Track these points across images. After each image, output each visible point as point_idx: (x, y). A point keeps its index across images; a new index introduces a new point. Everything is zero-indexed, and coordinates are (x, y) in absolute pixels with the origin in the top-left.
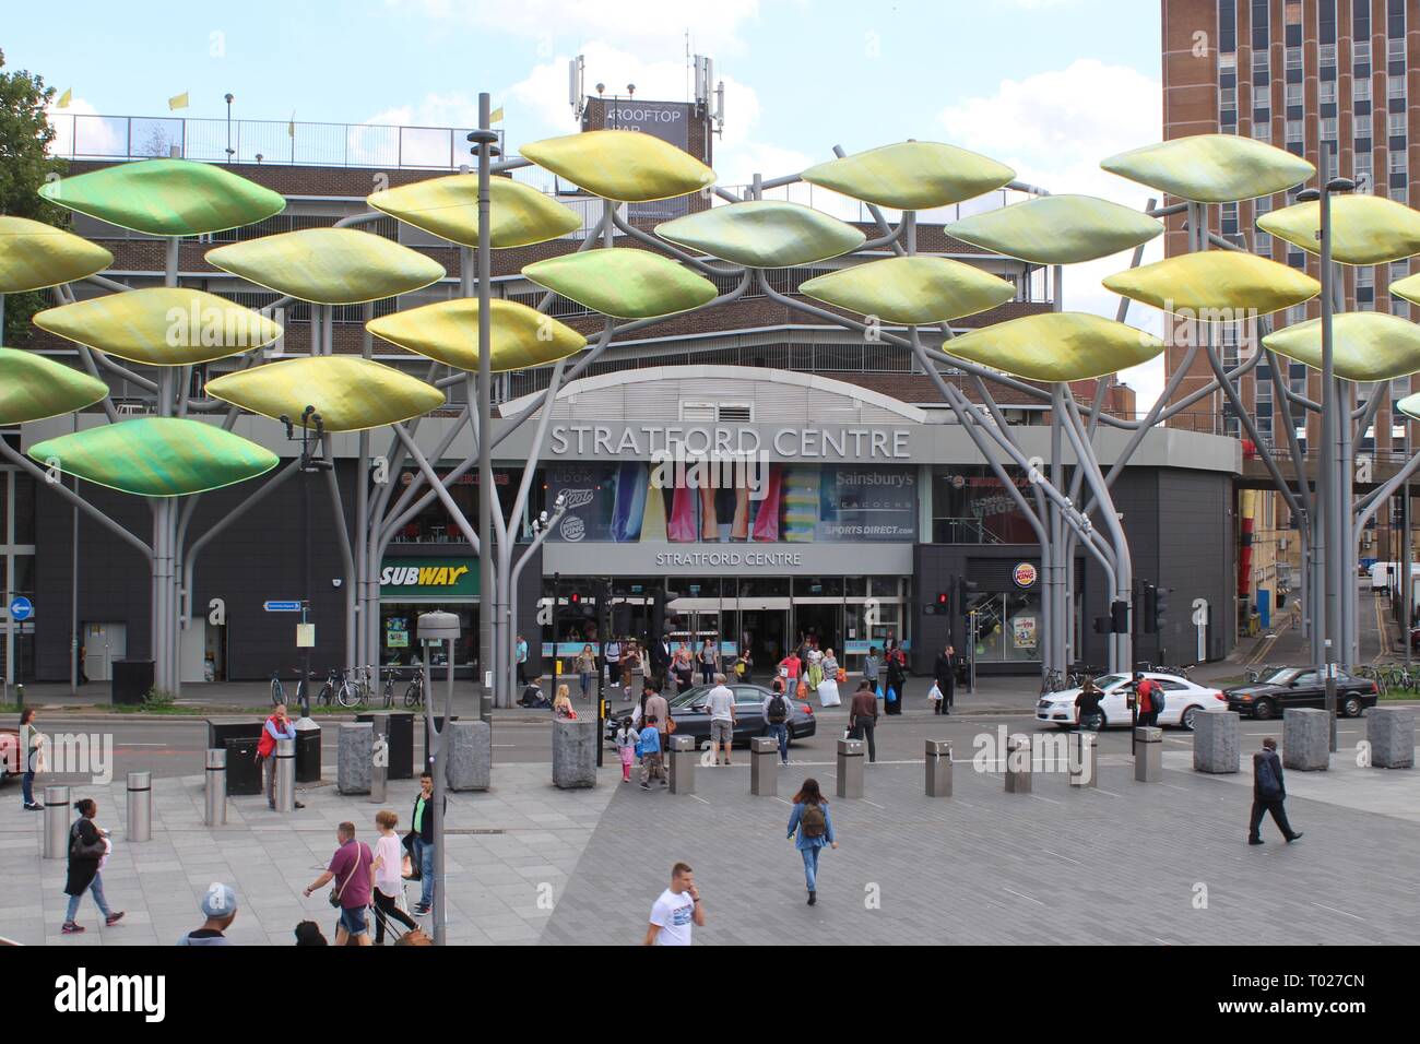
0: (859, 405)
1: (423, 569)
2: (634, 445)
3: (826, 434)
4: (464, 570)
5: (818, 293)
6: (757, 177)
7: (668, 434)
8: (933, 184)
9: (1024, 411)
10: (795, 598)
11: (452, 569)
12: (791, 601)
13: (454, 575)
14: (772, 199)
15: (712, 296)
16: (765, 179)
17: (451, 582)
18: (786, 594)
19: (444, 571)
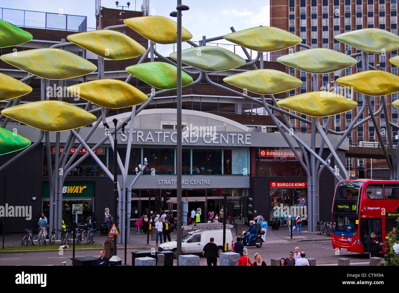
0: (225, 124)
1: (69, 187)
2: (152, 138)
3: (221, 135)
4: (85, 187)
5: (231, 82)
6: (204, 37)
7: (164, 134)
8: (272, 43)
9: (273, 128)
10: (207, 197)
11: (80, 187)
12: (206, 198)
13: (81, 189)
14: (210, 45)
15: (191, 82)
16: (207, 38)
17: (80, 192)
18: (204, 196)
19: (77, 188)
